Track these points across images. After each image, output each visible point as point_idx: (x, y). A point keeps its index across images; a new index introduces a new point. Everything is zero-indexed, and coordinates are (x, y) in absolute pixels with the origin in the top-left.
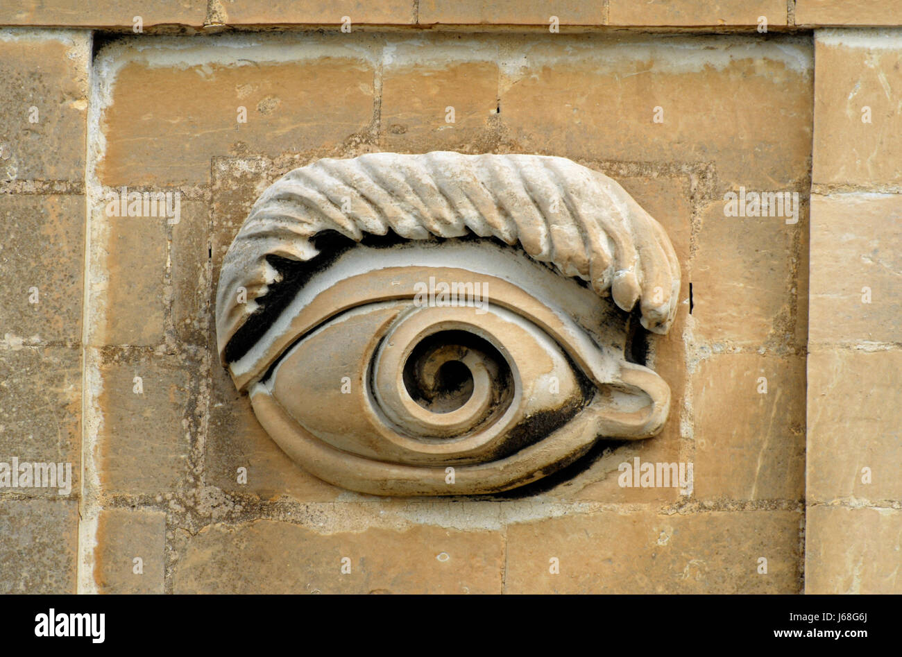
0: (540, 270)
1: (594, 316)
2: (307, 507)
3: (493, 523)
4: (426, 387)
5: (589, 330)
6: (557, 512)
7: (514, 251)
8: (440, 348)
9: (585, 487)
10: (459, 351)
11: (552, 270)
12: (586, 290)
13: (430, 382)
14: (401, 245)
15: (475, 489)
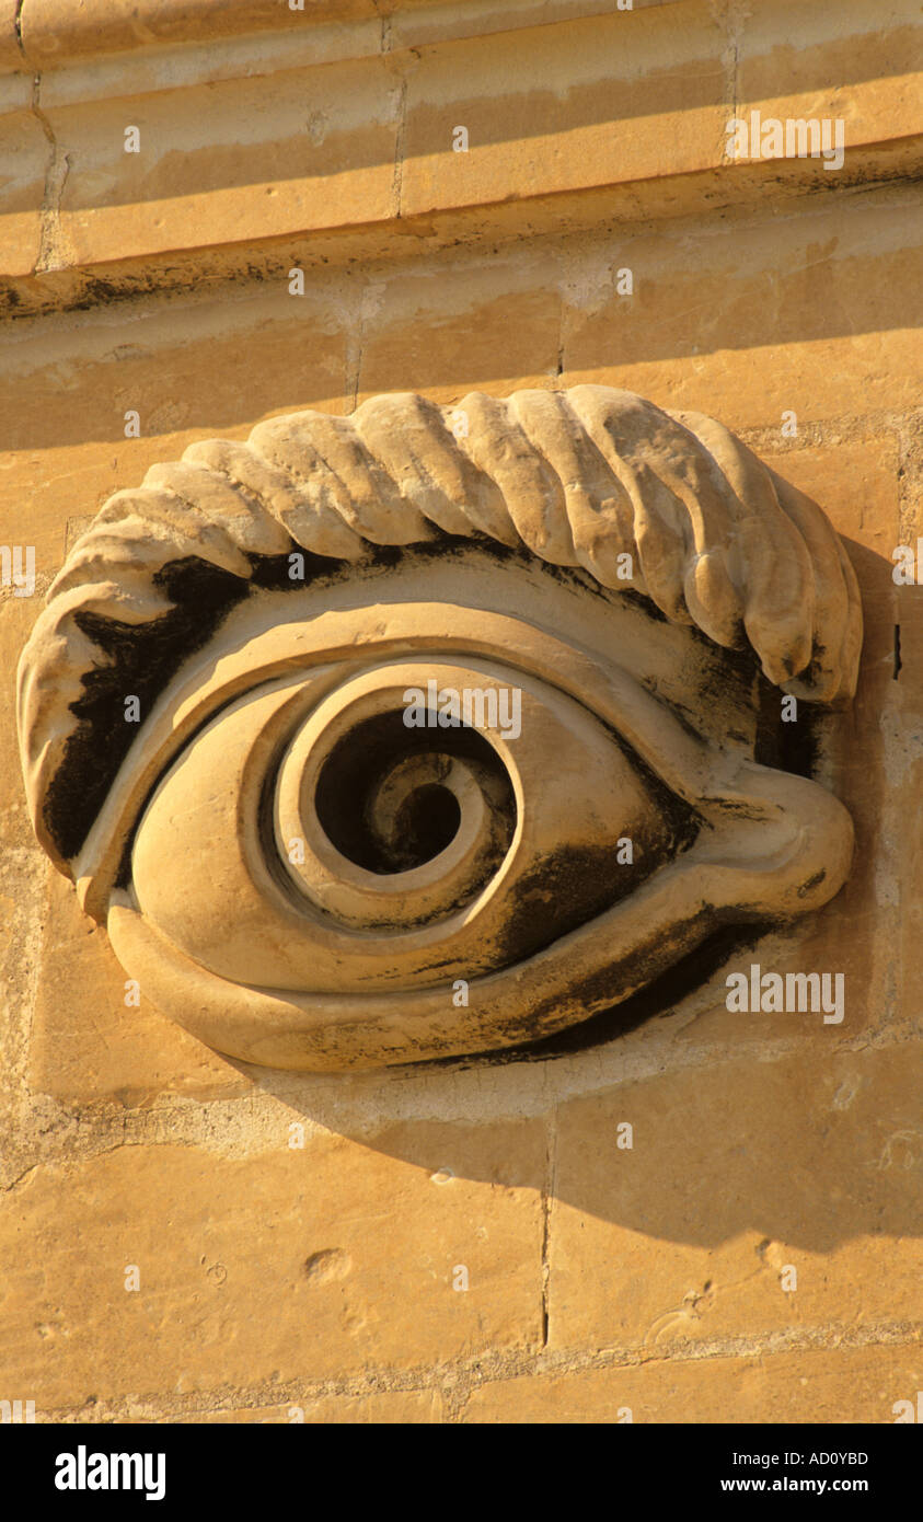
0: (575, 594)
1: (685, 677)
2: (205, 1112)
3: (532, 1102)
4: (381, 840)
5: (678, 705)
6: (647, 1071)
7: (525, 564)
8: (401, 762)
9: (698, 1016)
10: (437, 765)
11: (598, 593)
12: (664, 626)
13: (386, 828)
14: (326, 579)
15: (482, 1027)
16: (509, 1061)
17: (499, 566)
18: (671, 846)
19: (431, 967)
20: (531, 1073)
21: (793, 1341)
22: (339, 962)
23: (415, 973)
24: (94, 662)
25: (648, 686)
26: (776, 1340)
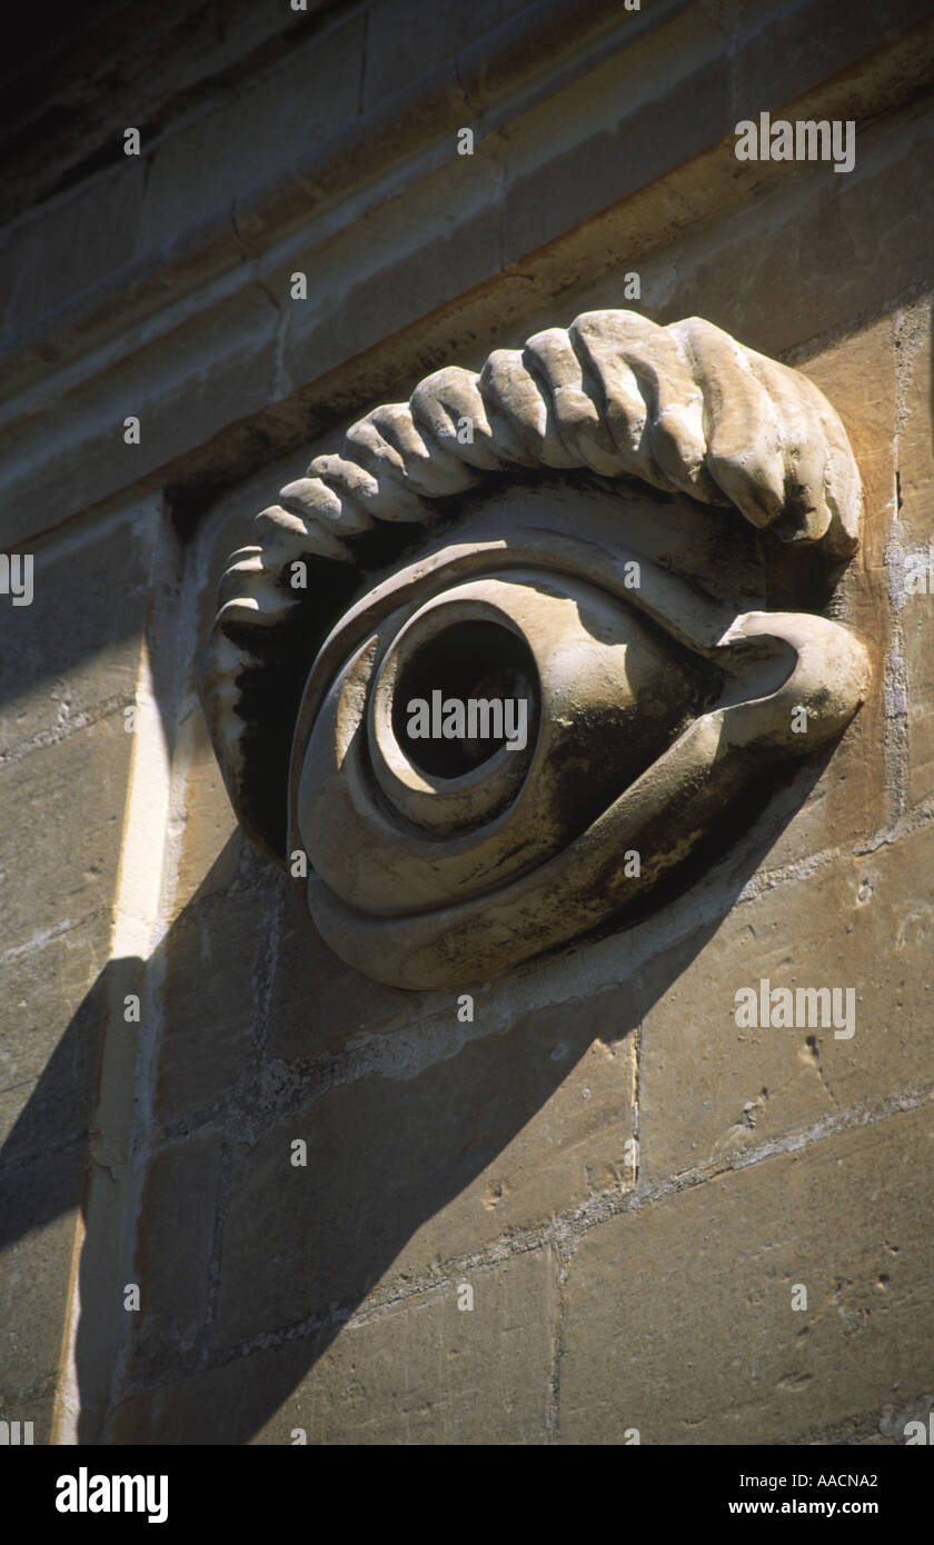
1: (695, 549)
3: (623, 967)
5: (693, 576)
15: (561, 902)
16: (605, 936)
17: (534, 493)
18: (696, 700)
19: (509, 855)
20: (619, 944)
21: (831, 1127)
22: (436, 869)
23: (498, 865)
24: (241, 664)
25: (665, 564)
26: (818, 1128)
